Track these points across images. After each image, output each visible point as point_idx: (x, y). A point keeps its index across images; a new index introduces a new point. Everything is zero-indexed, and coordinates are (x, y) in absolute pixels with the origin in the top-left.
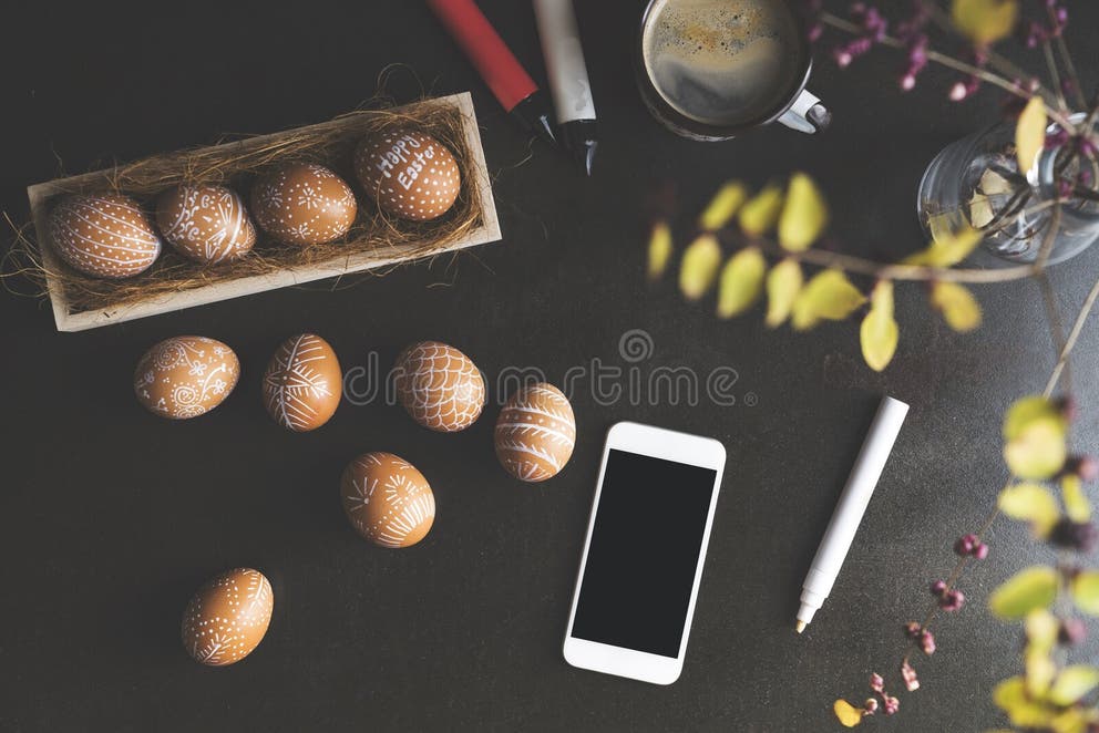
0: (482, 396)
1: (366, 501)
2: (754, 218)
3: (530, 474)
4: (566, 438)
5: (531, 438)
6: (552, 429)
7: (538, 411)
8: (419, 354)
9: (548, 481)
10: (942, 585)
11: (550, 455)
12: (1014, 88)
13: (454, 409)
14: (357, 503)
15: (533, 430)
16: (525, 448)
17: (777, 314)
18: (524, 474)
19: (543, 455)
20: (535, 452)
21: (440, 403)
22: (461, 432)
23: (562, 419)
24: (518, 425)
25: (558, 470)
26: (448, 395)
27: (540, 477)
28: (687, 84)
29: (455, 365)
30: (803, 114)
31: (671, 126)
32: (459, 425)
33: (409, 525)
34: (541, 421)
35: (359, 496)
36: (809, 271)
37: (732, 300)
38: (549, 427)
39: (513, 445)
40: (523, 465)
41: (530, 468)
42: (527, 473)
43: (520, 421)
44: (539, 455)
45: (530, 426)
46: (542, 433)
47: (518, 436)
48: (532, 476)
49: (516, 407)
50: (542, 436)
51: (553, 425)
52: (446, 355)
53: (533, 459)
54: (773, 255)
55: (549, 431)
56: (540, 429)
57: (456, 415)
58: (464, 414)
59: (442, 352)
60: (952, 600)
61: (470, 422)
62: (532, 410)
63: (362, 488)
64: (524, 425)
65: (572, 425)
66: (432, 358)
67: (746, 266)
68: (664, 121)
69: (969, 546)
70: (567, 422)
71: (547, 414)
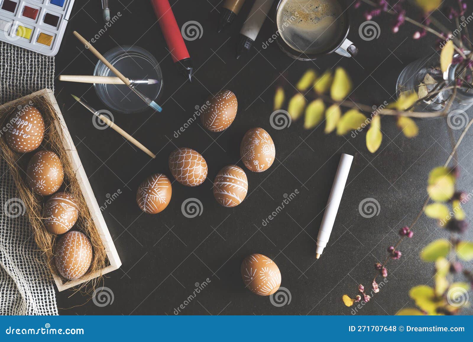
0: (206, 171)
1: (252, 278)
2: (320, 86)
3: (228, 203)
4: (244, 189)
5: (229, 188)
6: (238, 184)
7: (232, 177)
8: (179, 153)
9: (236, 207)
10: (392, 248)
11: (237, 196)
12: (441, 36)
13: (193, 177)
14: (248, 279)
15: (230, 185)
16: (226, 193)
17: (329, 128)
18: (226, 204)
19: (234, 196)
20: (230, 194)
21: (187, 175)
22: (197, 187)
23: (242, 180)
24: (223, 183)
25: (240, 202)
26: (191, 171)
27: (233, 205)
28: (295, 36)
29: (194, 158)
30: (346, 49)
31: (289, 54)
32: (196, 184)
33: (270, 289)
34: (233, 181)
35: (249, 276)
36: (344, 110)
37: (310, 122)
38: (236, 183)
39: (221, 191)
40: (225, 200)
41: (228, 201)
42: (227, 203)
43: (224, 181)
44: (232, 196)
45: (228, 183)
46: (233, 186)
47: (223, 188)
48: (229, 205)
49: (222, 175)
50: (234, 188)
51: (238, 183)
52: (190, 154)
53: (230, 197)
54: (328, 102)
55: (236, 186)
56: (232, 184)
57: (195, 180)
58: (198, 179)
59: (189, 152)
60: (396, 255)
61: (201, 183)
62: (229, 176)
63: (250, 272)
64: (226, 183)
65: (247, 183)
66: (184, 155)
67: (317, 106)
68: (286, 52)
69: (405, 232)
70: (244, 181)
71: (236, 178)
